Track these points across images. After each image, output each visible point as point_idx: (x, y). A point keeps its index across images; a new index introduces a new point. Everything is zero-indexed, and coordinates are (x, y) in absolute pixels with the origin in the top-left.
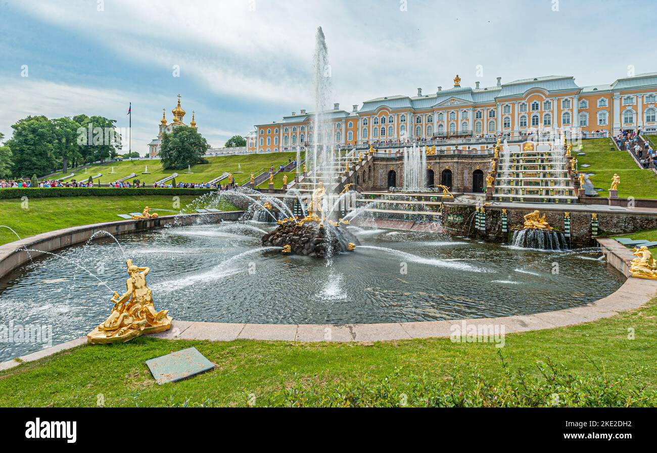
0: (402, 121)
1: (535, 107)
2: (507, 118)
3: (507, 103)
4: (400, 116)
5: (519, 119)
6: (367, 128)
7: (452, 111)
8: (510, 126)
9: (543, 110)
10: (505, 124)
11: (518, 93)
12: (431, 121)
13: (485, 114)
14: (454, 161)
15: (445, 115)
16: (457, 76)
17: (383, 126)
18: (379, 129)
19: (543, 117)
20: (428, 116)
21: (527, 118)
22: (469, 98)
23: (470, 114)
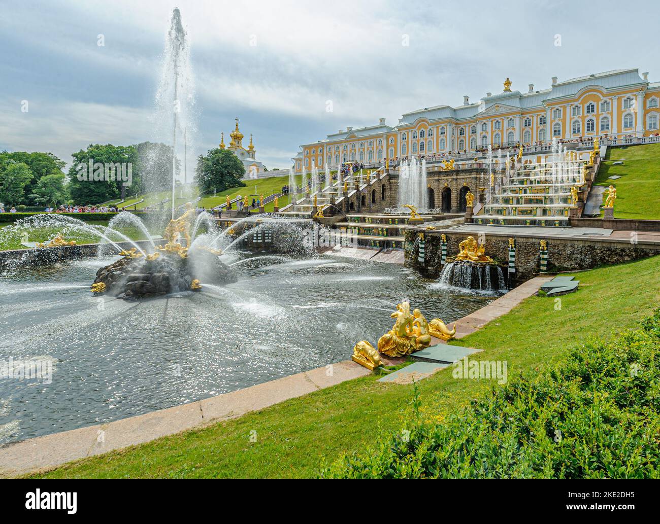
0: (442, 133)
1: (591, 109)
2: (557, 124)
3: (557, 107)
4: (440, 128)
5: (572, 124)
6: (406, 144)
7: (497, 119)
8: (561, 134)
9: (600, 113)
10: (555, 131)
11: (570, 94)
12: (475, 132)
13: (535, 121)
14: (472, 176)
15: (489, 125)
16: (508, 79)
17: (422, 140)
18: (418, 143)
19: (600, 120)
20: (472, 126)
21: (581, 123)
22: (516, 103)
23: (517, 122)
